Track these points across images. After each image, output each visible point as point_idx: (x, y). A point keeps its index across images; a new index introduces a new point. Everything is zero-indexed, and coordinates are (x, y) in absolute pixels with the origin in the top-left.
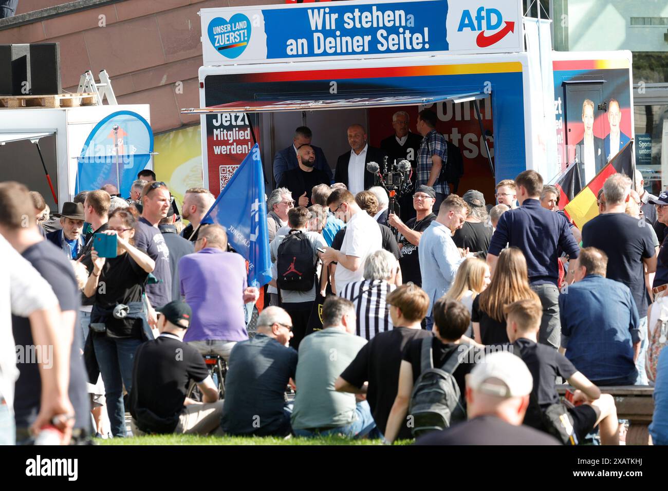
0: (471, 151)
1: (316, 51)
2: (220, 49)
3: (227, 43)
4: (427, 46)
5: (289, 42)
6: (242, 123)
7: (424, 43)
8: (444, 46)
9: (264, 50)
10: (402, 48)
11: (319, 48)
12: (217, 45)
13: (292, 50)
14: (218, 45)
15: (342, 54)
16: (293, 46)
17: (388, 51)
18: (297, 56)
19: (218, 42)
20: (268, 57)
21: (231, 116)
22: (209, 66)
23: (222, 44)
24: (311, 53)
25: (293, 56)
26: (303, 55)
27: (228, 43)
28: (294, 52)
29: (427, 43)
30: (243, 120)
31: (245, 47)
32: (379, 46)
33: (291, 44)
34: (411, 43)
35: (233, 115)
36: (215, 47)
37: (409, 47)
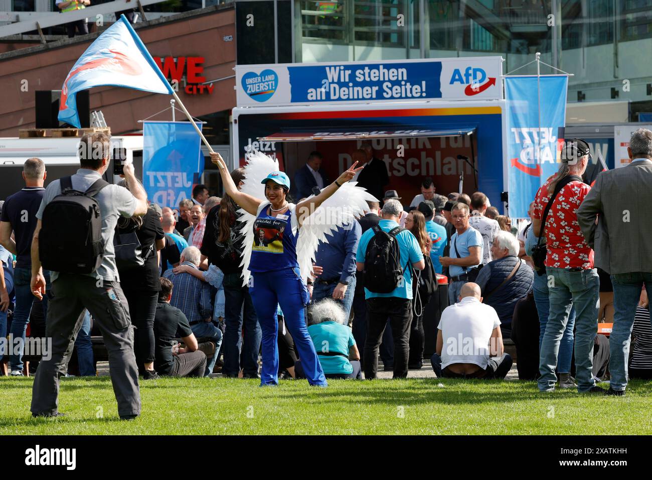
0: (399, 171)
1: (332, 97)
2: (251, 95)
3: (257, 91)
4: (424, 95)
5: (310, 91)
6: (269, 149)
7: (422, 92)
8: (438, 95)
9: (289, 96)
10: (404, 95)
11: (335, 95)
12: (248, 92)
13: (312, 96)
14: (250, 92)
15: (353, 99)
16: (312, 93)
17: (392, 98)
18: (317, 100)
19: (250, 90)
20: (292, 101)
21: (260, 144)
22: (242, 108)
23: (253, 91)
24: (328, 98)
25: (313, 101)
26: (321, 100)
27: (259, 90)
28: (314, 98)
29: (424, 92)
30: (270, 146)
31: (273, 94)
32: (385, 94)
33: (312, 92)
34: (411, 92)
35: (262, 143)
36: (248, 94)
37: (409, 95)
